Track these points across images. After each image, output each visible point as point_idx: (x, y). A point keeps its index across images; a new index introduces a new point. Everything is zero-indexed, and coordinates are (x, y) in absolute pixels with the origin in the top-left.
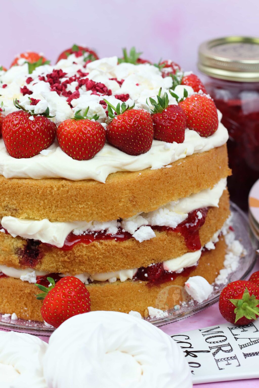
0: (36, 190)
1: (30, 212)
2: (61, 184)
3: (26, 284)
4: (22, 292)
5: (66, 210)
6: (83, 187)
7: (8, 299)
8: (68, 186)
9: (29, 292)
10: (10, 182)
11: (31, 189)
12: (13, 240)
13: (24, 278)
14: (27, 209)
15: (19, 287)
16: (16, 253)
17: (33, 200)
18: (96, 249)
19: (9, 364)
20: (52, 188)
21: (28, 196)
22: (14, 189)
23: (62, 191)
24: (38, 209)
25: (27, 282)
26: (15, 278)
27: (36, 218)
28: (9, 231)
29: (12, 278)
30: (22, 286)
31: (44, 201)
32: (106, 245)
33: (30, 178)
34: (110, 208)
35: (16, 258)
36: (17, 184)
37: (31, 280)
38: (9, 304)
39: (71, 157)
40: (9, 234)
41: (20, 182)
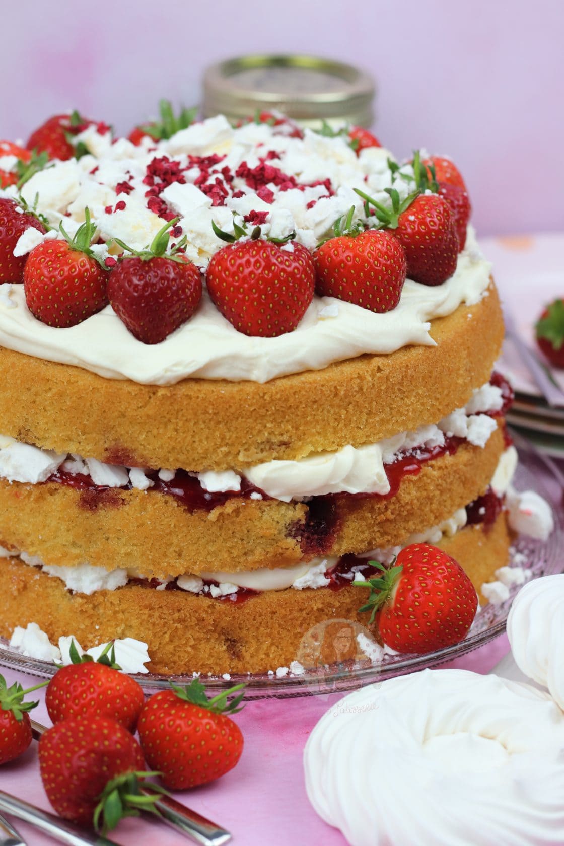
0: (333, 389)
1: (320, 439)
2: (375, 367)
3: (309, 594)
4: (304, 612)
5: (383, 416)
6: (410, 361)
7: (273, 639)
8: (388, 365)
9: (320, 606)
10: (273, 389)
11: (321, 390)
12: (283, 509)
13: (305, 582)
14: (313, 435)
15: (296, 604)
16: (287, 536)
17: (325, 412)
18: (429, 481)
19: (454, 733)
20: (360, 377)
21: (315, 407)
22: (287, 400)
23: (379, 378)
24: (334, 428)
25: (308, 589)
26: (277, 591)
27: (329, 449)
28: (272, 494)
29: (270, 591)
30: (303, 599)
31: (346, 409)
32: (440, 468)
33: (309, 371)
34: (446, 392)
35: (292, 545)
36: (291, 387)
37: (316, 582)
38: (276, 649)
39: (369, 309)
40: (272, 499)
41: (296, 381)
